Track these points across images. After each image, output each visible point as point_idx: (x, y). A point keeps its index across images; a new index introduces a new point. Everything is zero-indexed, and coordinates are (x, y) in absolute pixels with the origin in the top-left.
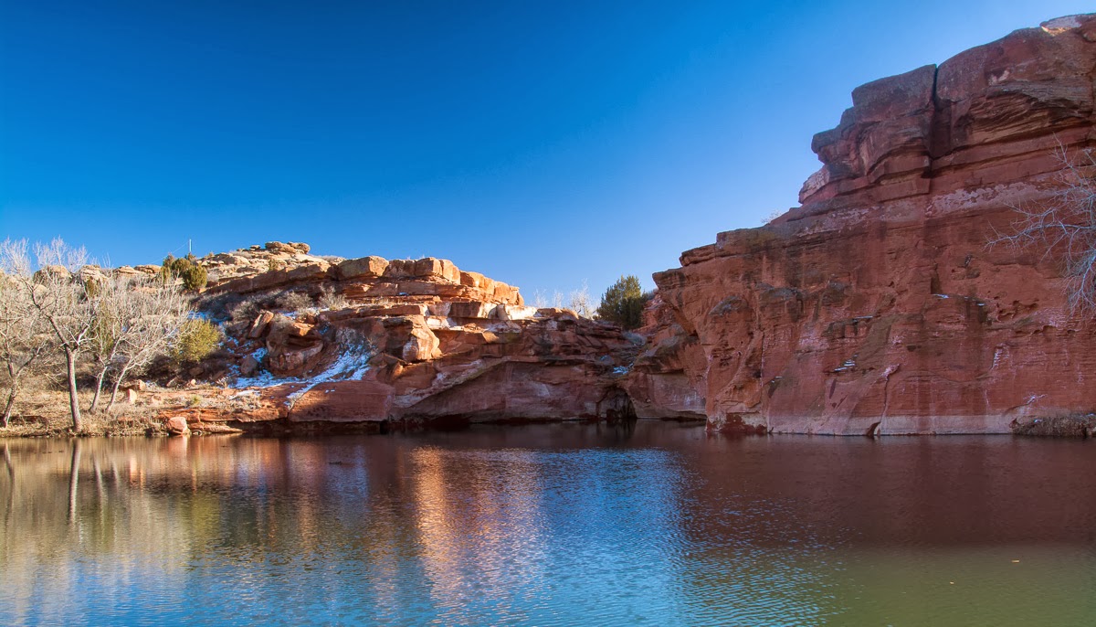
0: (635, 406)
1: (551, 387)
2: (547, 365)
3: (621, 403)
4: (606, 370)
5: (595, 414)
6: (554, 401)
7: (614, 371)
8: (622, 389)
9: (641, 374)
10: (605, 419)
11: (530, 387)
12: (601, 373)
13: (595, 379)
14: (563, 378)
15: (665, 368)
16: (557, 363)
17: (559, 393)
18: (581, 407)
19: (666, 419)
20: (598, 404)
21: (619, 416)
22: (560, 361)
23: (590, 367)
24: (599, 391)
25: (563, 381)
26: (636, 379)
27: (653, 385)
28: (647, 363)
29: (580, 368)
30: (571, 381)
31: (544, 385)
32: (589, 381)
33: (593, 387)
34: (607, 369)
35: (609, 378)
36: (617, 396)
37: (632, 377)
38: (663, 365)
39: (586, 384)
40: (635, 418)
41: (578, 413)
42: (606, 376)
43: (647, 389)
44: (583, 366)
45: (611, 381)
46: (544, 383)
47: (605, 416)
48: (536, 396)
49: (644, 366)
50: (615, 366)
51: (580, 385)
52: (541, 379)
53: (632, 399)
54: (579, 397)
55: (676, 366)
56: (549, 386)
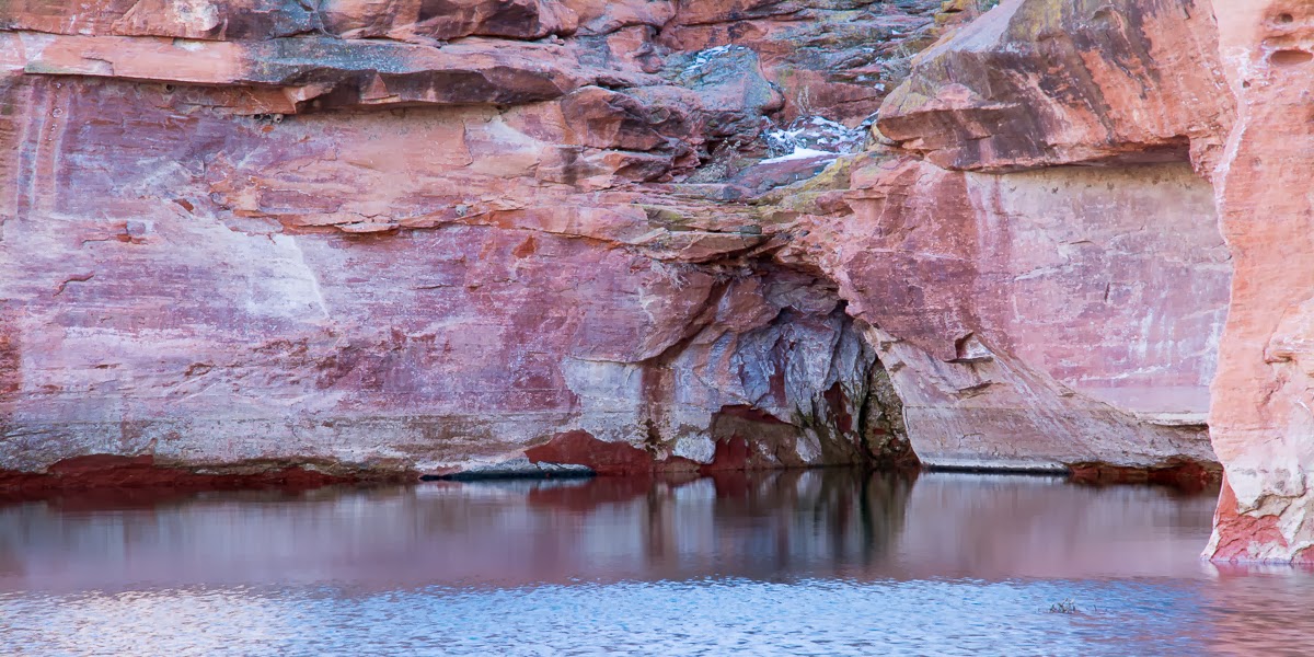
0: (899, 382)
1: (338, 257)
2: (307, 109)
3: (814, 365)
4: (714, 143)
5: (636, 439)
6: (353, 352)
7: (765, 146)
8: (812, 276)
9: (930, 174)
10: (704, 471)
11: (195, 257)
12: (680, 164)
13: (633, 203)
14: (422, 197)
15: (1074, 134)
16: (373, 96)
17: (388, 294)
18: (541, 389)
19: (1094, 476)
20: (654, 369)
21: (804, 451)
22: (395, 81)
23: (597, 125)
24: (661, 287)
25: (415, 215)
26: (895, 207)
27: (1006, 239)
28: (960, 98)
29: (533, 128)
30: (474, 219)
31: (287, 242)
32: (588, 217)
33: (616, 260)
34: (719, 137)
35: (732, 199)
36: (785, 316)
37: (870, 196)
38: (1059, 111)
39: (572, 241)
40: (903, 466)
41: (517, 431)
42: (708, 181)
43: (966, 272)
44: (549, 113)
45: (744, 214)
46: (292, 226)
47: (700, 449)
48: (230, 317)
49: (944, 119)
50: (777, 113)
51: (528, 248)
52: (267, 197)
53: (875, 337)
54: (525, 325)
55: (1144, 121)
56: (321, 246)
